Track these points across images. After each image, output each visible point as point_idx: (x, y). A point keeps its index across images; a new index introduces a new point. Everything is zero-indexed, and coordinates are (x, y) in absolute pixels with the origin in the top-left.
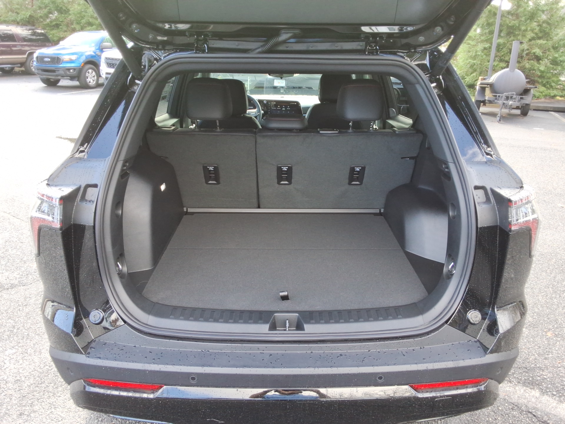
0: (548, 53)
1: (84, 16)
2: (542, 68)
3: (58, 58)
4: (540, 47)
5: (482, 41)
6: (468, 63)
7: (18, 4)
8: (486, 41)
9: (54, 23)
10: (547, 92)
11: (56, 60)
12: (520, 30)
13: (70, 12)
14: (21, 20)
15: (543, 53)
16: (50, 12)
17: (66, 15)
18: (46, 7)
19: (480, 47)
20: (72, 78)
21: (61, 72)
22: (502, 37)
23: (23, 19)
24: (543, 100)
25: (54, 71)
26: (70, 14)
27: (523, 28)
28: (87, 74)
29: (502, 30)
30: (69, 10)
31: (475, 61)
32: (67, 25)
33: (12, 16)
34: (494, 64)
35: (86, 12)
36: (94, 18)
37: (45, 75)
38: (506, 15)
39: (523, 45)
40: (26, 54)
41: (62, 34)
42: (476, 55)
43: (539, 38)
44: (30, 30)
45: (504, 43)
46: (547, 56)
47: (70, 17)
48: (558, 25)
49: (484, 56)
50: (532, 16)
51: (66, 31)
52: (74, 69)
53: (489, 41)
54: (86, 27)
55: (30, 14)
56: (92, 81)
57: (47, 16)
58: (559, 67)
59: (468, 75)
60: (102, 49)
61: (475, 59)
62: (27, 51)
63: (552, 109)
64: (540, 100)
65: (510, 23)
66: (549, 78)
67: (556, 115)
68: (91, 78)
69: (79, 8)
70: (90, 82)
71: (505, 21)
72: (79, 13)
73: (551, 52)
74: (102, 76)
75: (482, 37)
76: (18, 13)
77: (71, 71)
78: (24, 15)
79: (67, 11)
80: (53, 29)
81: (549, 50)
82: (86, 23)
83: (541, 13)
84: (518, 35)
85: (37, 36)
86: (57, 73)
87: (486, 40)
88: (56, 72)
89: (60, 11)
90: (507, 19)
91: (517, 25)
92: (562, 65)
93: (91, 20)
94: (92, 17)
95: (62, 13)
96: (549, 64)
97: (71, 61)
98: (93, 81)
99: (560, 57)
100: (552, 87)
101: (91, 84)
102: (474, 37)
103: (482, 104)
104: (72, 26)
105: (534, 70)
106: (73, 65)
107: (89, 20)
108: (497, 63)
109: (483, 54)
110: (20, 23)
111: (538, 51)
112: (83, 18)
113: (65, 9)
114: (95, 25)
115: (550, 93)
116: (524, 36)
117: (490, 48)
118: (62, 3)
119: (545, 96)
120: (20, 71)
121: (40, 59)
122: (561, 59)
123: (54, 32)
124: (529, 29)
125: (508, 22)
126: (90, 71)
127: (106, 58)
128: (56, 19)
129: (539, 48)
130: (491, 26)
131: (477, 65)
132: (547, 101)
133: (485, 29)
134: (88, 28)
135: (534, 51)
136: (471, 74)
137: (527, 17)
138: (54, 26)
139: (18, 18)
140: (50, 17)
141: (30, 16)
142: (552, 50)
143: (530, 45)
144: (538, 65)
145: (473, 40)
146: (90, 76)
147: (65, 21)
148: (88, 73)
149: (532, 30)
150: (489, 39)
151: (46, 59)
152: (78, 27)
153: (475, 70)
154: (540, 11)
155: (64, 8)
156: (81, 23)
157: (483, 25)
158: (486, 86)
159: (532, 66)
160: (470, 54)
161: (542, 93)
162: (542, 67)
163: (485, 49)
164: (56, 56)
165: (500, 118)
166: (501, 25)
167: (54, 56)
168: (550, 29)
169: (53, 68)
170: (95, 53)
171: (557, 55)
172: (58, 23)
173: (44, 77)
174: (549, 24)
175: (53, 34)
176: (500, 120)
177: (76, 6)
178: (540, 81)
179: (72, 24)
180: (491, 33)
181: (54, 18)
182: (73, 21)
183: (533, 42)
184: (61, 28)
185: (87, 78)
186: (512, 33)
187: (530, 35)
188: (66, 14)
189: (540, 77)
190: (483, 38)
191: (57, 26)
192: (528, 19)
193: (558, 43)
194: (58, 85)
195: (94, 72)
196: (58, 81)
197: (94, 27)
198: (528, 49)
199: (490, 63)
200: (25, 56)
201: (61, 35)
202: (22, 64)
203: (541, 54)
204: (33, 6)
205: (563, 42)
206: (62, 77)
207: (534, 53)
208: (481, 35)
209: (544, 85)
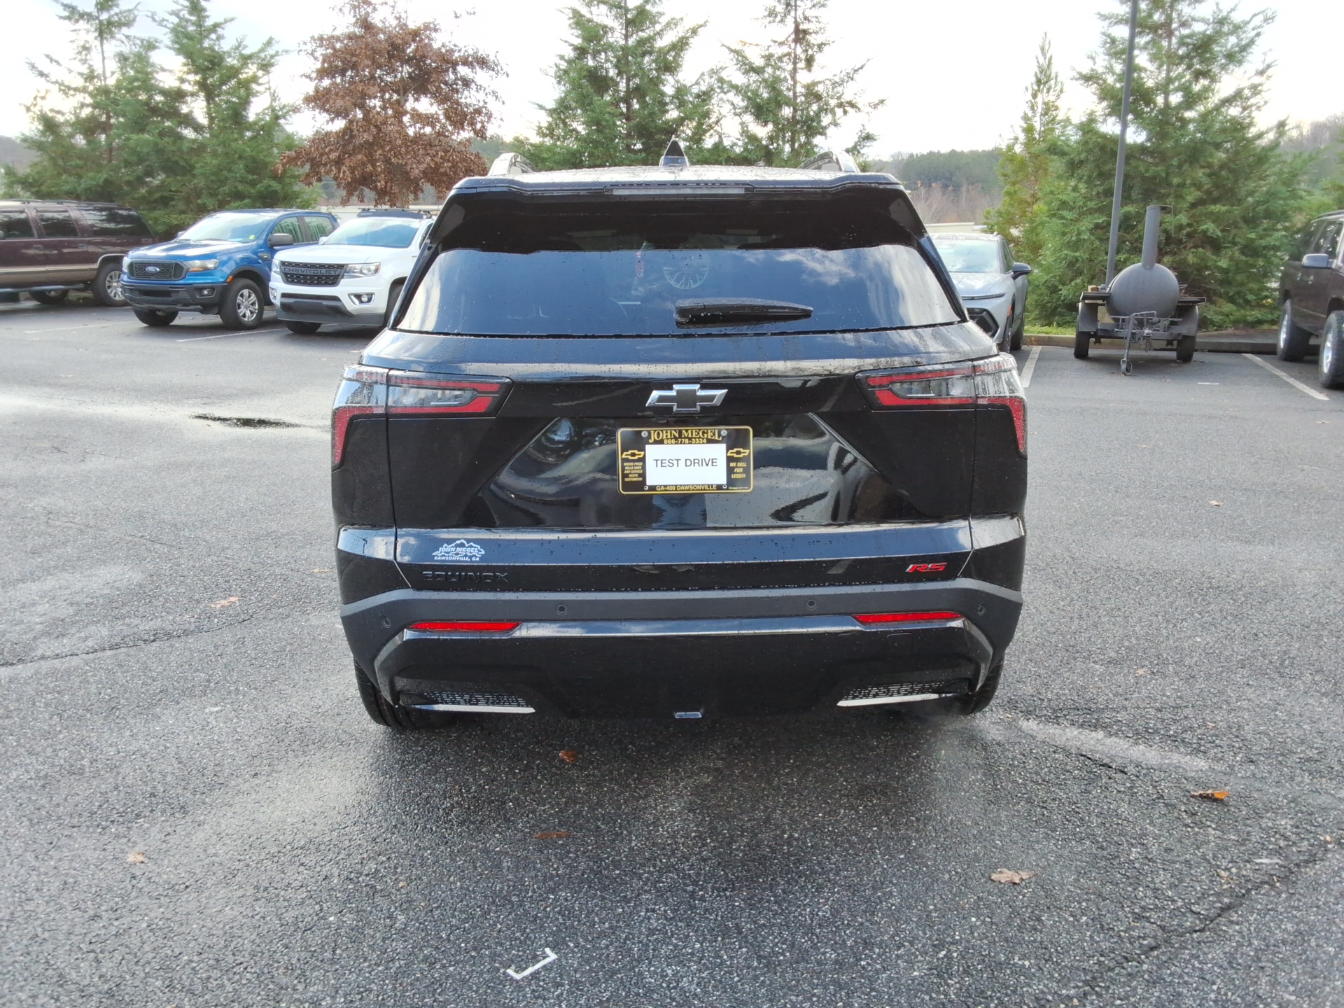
0: (1234, 231)
1: (227, 179)
2: (1223, 263)
3: (177, 264)
4: (1216, 218)
5: (1091, 211)
6: (1064, 259)
7: (79, 158)
8: (1100, 210)
9: (157, 195)
10: (1239, 314)
11: (173, 268)
12: (1170, 185)
13: (195, 172)
14: (86, 190)
15: (1222, 231)
16: (150, 173)
17: (186, 178)
18: (141, 161)
19: (1086, 224)
20: (206, 308)
21: (184, 295)
22: (1132, 202)
23: (90, 189)
24: (1230, 331)
25: (166, 293)
26: (194, 176)
27: (1175, 181)
28: (239, 299)
29: (1133, 187)
30: (193, 167)
31: (1077, 254)
32: (188, 200)
33: (68, 182)
34: (1118, 258)
35: (230, 170)
36: (247, 183)
37: (147, 302)
38: (1137, 155)
39: (1178, 217)
40: (96, 262)
41: (176, 219)
42: (1079, 240)
43: (1215, 201)
44: (101, 210)
45: (1137, 212)
46: (1234, 238)
47: (195, 181)
48: (1251, 173)
49: (1097, 243)
50: (1194, 154)
51: (183, 212)
52: (212, 289)
53: (1105, 210)
54: (229, 202)
55: (105, 176)
56: (248, 313)
57: (140, 181)
58: (1260, 259)
59: (1064, 284)
60: (272, 246)
61: (1077, 250)
62: (97, 255)
63: (1248, 349)
64: (1224, 332)
65: (1147, 171)
66: (1242, 284)
67: (1257, 359)
68: (246, 308)
69: (214, 162)
70: (244, 316)
71: (1137, 167)
72: (214, 174)
73: (1240, 228)
74: (273, 300)
75: (1089, 203)
76: (80, 177)
77: (206, 292)
78: (93, 179)
79: (189, 170)
80: (155, 209)
81: (1235, 225)
82: (229, 195)
83: (1212, 150)
84: (1168, 195)
85: (119, 223)
86: (174, 297)
87: (1099, 208)
88: (173, 294)
89: (171, 168)
90: (1141, 163)
91: (1164, 175)
92: (1264, 256)
93: (240, 187)
94: (243, 181)
95: (175, 174)
96: (1237, 254)
97: (206, 272)
98: (251, 312)
99: (1261, 239)
100: (1248, 302)
101: (246, 319)
102: (1071, 203)
103: (1092, 340)
104: (199, 201)
105: (1207, 268)
106: (208, 280)
107: (236, 187)
108: (1124, 256)
109: (1093, 238)
110: (83, 198)
111: (1210, 227)
112: (223, 182)
113: (184, 164)
114: (249, 197)
115: (1245, 316)
116: (1179, 197)
117: (1109, 224)
118: (178, 154)
119: (1236, 323)
120: (79, 299)
121: (138, 268)
122: (1263, 242)
123: (157, 213)
124: (1188, 182)
125: (1142, 169)
126: (246, 292)
127: (283, 263)
128: (161, 187)
129: (1214, 222)
130: (1109, 179)
131: (1083, 262)
132: (1238, 332)
133: (1096, 186)
134: (233, 204)
135: (1204, 227)
136: (1071, 280)
137: (1183, 157)
138: (156, 201)
139: (79, 185)
140: (146, 182)
141: (106, 181)
142: (1242, 225)
143: (1193, 216)
144: (1215, 258)
145: (1072, 209)
146: (246, 303)
147: (184, 189)
148: (242, 296)
149: (1198, 186)
150: (1105, 206)
151: (151, 269)
152: (210, 202)
153: (1079, 273)
154: (1209, 144)
155: (182, 163)
156: (218, 194)
157: (1090, 177)
158: (1100, 302)
159: (1203, 259)
160: (1067, 238)
161: (1227, 315)
162: (1223, 261)
163: (1097, 226)
164: (174, 262)
165: (1128, 365)
166: (1127, 177)
167: (168, 261)
168: (1236, 181)
169: (167, 288)
170: (256, 253)
171: (1253, 236)
172: (166, 194)
173: (145, 306)
174: (1231, 171)
175: (158, 218)
176: (1127, 370)
177: (208, 159)
178: (1222, 291)
179: (199, 196)
180: (1109, 193)
181: (156, 182)
182: (202, 189)
183: (1200, 209)
184: (174, 206)
185: (239, 308)
186: (1154, 191)
187: (1192, 195)
188: (184, 175)
189: (1223, 282)
190: (1091, 204)
191: (165, 202)
192: (1185, 161)
193: (1254, 209)
194: (173, 323)
195: (253, 296)
196: (173, 315)
197: (247, 201)
198: (1189, 225)
199: (1109, 257)
200: (96, 266)
201: (174, 219)
202: (89, 283)
203: (1219, 234)
204: (110, 161)
205: (1265, 207)
206: (185, 305)
207: (1205, 232)
208: (1087, 198)
209: (1232, 300)
